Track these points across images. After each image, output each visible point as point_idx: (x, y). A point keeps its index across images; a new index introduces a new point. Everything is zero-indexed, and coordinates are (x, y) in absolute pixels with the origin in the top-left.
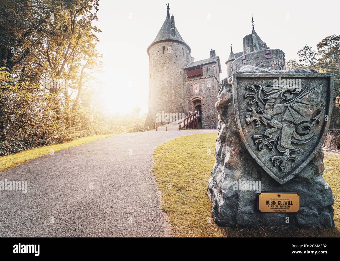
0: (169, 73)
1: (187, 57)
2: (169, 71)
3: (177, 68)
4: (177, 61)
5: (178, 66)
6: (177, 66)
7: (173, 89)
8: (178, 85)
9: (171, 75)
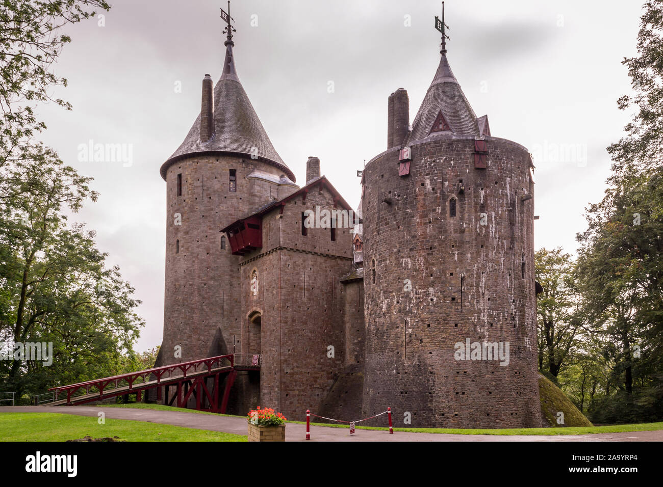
0: (187, 249)
1: (252, 191)
2: (189, 240)
3: (210, 229)
4: (212, 209)
5: (214, 224)
6: (209, 224)
7: (196, 292)
8: (212, 278)
9: (193, 253)
